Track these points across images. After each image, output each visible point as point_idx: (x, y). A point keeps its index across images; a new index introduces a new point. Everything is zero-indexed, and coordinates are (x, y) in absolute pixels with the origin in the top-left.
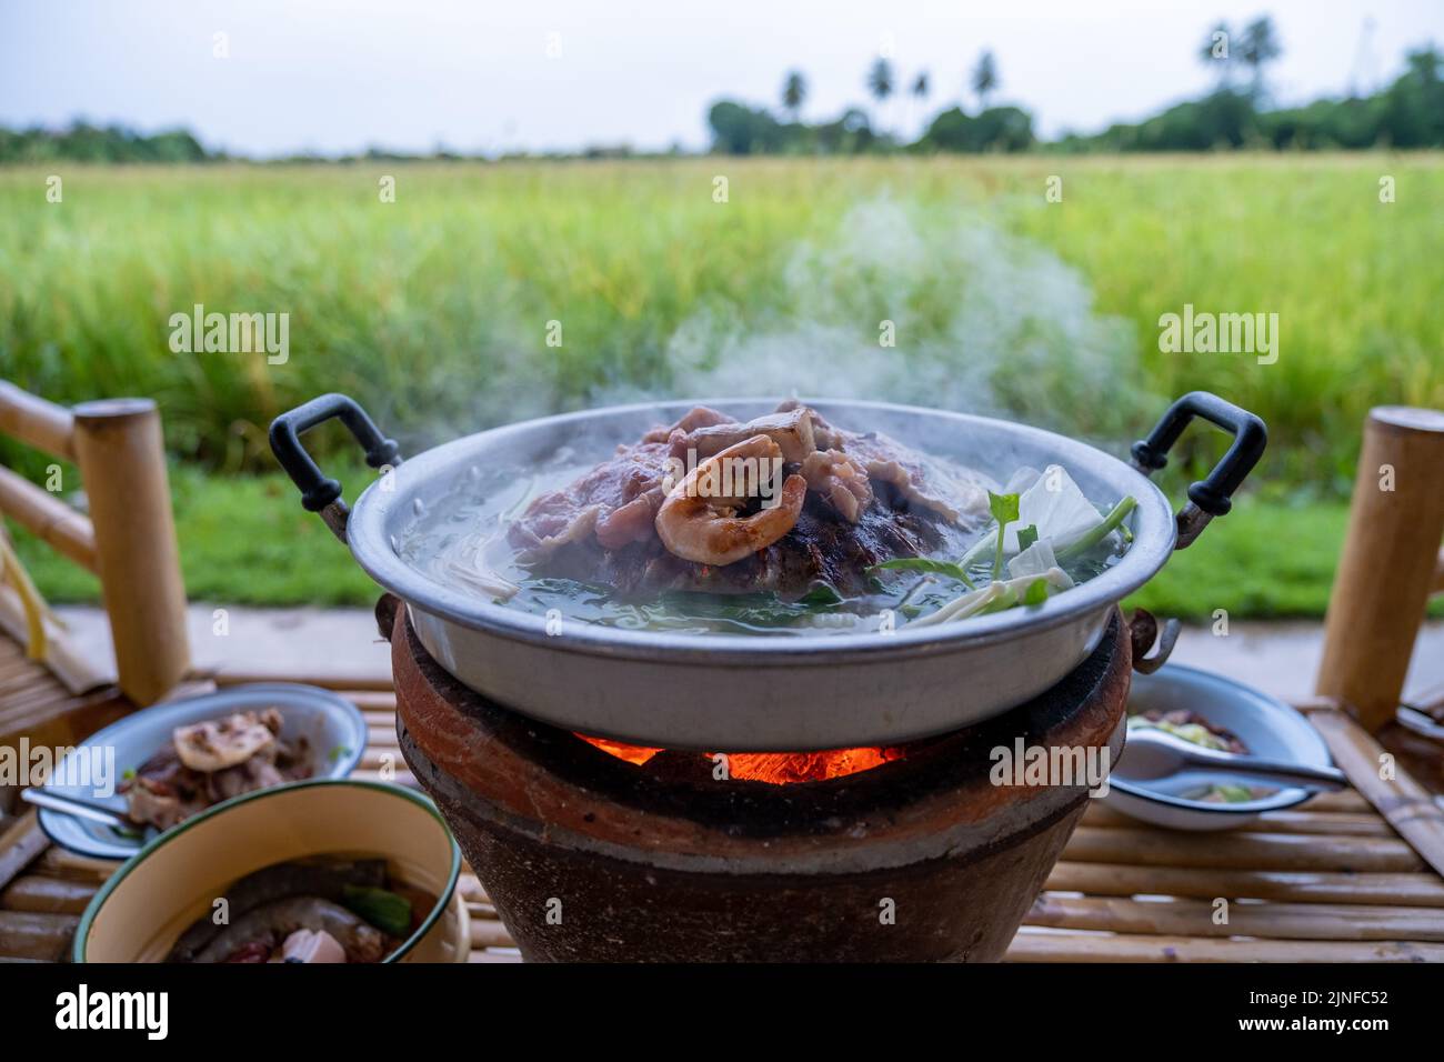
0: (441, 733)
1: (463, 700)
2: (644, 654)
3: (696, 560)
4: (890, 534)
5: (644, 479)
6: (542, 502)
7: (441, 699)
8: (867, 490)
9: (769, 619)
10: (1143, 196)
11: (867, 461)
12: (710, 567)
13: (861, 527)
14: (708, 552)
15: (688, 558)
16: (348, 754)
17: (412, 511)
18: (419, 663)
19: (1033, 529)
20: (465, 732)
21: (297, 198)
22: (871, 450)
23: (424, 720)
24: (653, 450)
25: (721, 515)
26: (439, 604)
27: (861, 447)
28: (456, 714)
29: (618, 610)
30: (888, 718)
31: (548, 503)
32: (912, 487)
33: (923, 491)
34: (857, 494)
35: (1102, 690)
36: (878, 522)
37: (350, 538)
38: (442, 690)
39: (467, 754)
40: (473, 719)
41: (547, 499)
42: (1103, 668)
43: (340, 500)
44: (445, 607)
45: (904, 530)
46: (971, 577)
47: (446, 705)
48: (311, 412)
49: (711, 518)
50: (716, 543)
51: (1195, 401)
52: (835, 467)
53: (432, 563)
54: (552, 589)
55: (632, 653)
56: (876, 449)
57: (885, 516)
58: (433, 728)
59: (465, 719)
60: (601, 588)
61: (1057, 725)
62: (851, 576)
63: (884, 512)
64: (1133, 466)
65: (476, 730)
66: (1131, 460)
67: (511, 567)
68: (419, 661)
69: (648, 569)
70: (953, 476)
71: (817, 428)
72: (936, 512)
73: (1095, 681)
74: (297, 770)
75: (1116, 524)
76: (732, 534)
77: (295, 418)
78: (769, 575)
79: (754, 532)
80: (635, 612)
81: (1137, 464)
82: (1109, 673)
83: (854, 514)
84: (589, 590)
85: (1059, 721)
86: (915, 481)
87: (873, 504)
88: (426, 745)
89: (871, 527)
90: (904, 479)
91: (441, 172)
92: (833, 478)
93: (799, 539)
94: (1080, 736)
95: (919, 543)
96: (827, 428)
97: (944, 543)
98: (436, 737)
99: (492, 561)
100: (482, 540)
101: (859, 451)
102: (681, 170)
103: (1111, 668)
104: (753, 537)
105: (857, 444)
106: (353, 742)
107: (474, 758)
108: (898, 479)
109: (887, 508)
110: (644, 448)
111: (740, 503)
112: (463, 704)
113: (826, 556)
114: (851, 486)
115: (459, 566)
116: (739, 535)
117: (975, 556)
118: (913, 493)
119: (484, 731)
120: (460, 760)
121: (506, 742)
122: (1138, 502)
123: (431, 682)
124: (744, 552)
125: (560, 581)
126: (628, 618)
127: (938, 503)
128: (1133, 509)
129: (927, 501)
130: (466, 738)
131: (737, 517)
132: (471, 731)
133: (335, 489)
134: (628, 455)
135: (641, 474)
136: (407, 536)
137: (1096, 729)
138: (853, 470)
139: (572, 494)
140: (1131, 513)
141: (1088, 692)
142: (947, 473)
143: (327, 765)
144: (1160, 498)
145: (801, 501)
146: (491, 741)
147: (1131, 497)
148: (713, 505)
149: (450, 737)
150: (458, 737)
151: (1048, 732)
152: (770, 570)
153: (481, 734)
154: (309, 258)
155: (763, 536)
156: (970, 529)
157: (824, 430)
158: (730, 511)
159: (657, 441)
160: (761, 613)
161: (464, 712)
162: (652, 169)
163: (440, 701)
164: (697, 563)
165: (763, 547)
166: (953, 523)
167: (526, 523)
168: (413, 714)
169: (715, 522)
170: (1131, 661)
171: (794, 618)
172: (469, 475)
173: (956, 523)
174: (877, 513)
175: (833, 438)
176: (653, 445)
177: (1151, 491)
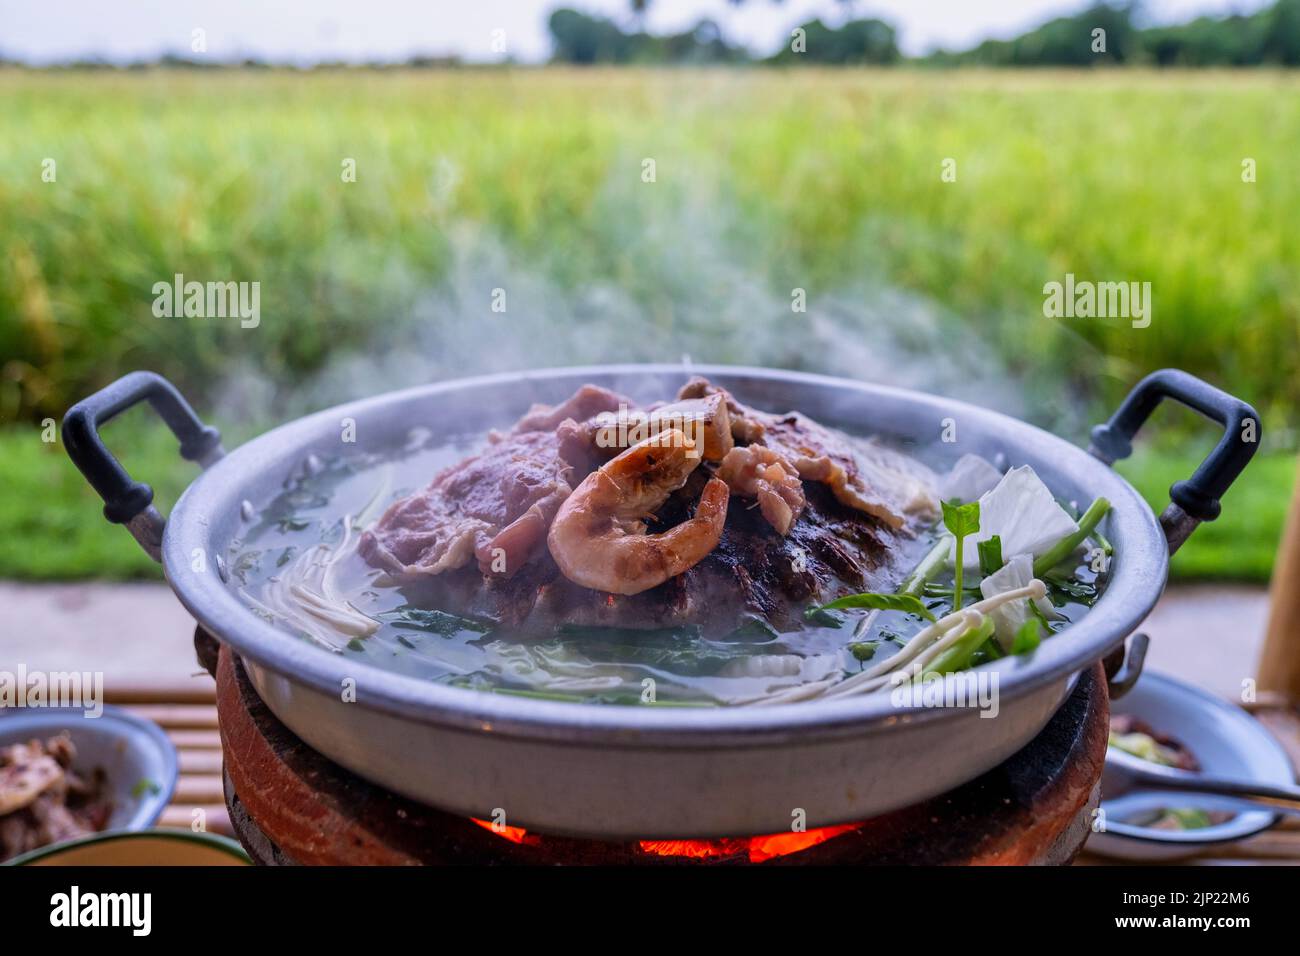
0: (286, 811)
1: (313, 768)
2: (557, 735)
3: (598, 588)
4: (829, 550)
5: (532, 482)
6: (399, 511)
7: (285, 767)
8: (798, 495)
9: (695, 664)
10: (1025, 118)
11: (796, 457)
12: (617, 597)
13: (794, 540)
14: (616, 579)
15: (590, 586)
16: (155, 791)
17: (240, 519)
18: (253, 714)
19: (996, 541)
20: (316, 813)
21: (82, 109)
22: (794, 440)
23: (263, 793)
24: (533, 442)
25: (629, 532)
26: (287, 662)
27: (783, 436)
28: (304, 788)
29: (504, 652)
30: (851, 796)
31: (406, 511)
32: (849, 488)
33: (860, 490)
34: (790, 501)
35: (1085, 737)
36: (814, 533)
37: (164, 556)
38: (286, 754)
39: (320, 842)
40: (327, 796)
41: (405, 507)
42: (1083, 708)
43: (151, 508)
44: (296, 666)
45: (844, 542)
46: (925, 602)
47: (291, 775)
48: (113, 397)
49: (616, 536)
50: (623, 565)
51: (1168, 382)
52: (761, 467)
53: (267, 587)
54: (420, 623)
55: (542, 734)
56: (798, 437)
57: (819, 525)
58: (274, 804)
59: (317, 795)
60: (481, 624)
61: (1044, 788)
62: (787, 603)
63: (818, 520)
64: (1093, 454)
65: (331, 811)
66: (1091, 447)
67: (364, 594)
68: (253, 712)
69: (540, 598)
70: (881, 464)
71: (732, 415)
72: (877, 518)
73: (1076, 726)
74: (92, 809)
75: (1089, 532)
76: (643, 555)
77: (95, 407)
78: (689, 606)
79: (671, 553)
80: (527, 656)
81: (1098, 452)
82: (1090, 714)
83: (786, 526)
84: (467, 626)
85: (1045, 783)
86: (851, 480)
87: (806, 511)
88: (265, 823)
89: (805, 540)
90: (839, 478)
91: (246, 82)
92: (760, 482)
93: (723, 558)
94: (1068, 799)
95: (861, 557)
96: (742, 413)
97: (889, 557)
98: (279, 816)
99: (343, 584)
100: (328, 555)
101: (780, 440)
102: (521, 82)
103: (1091, 708)
104: (669, 560)
105: (777, 432)
106: (160, 775)
107: (330, 848)
108: (831, 478)
109: (820, 514)
110: (523, 437)
111: (649, 515)
112: (313, 775)
113: (756, 580)
114: (783, 493)
115: (304, 591)
116: (651, 558)
117: (927, 573)
118: (850, 496)
119: (342, 814)
120: (311, 848)
121: (370, 826)
122: (1112, 505)
123: (270, 742)
124: (658, 578)
125: (429, 613)
126: (518, 664)
127: (879, 507)
128: (1107, 513)
129: (868, 506)
130: (317, 822)
131: (648, 533)
132: (325, 813)
133: (145, 494)
134: (504, 446)
135: (527, 475)
136: (233, 551)
137: (1084, 788)
138: (784, 472)
139: (437, 498)
140: (1105, 518)
141: (1072, 742)
142: (874, 461)
143: (130, 804)
144: (1136, 499)
145: (723, 513)
146: (352, 826)
147: (1103, 499)
148: (618, 519)
149: (298, 819)
150: (308, 819)
151: (1033, 798)
152: (690, 600)
153: (338, 818)
154: (96, 178)
155: (680, 558)
156: (914, 535)
157: (739, 417)
158: (639, 527)
159: (538, 429)
160: (683, 656)
161: (316, 786)
162: (486, 82)
163: (283, 769)
164: (599, 592)
165: (681, 571)
166: (894, 530)
167: (384, 541)
168: (248, 782)
169: (624, 540)
170: (1107, 693)
171: (724, 663)
172: (306, 466)
173: (900, 530)
174: (811, 522)
175: (751, 428)
176: (533, 435)
177: (1124, 492)
